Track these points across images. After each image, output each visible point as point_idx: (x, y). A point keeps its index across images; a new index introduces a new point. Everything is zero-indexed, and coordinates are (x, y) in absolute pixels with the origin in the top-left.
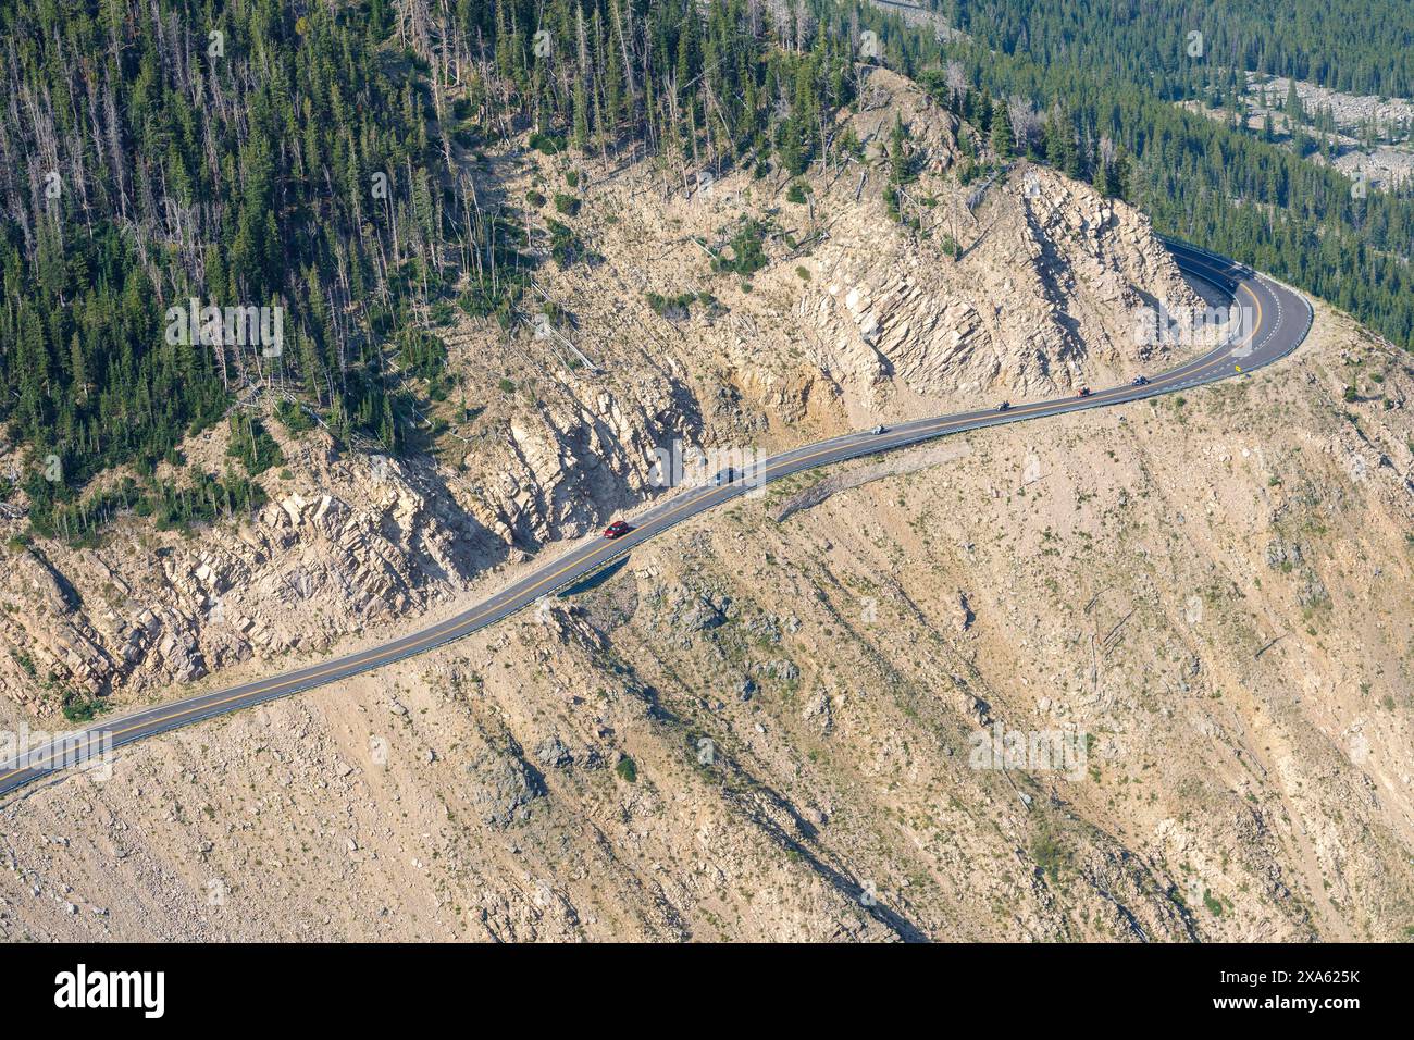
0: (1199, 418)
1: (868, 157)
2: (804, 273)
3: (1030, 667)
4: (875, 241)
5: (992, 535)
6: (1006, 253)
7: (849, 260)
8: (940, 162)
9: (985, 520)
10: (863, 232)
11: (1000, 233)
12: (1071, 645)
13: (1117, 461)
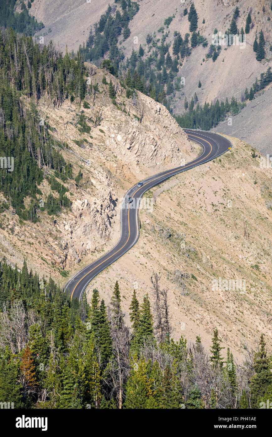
0: (227, 165)
1: (101, 91)
2: (102, 131)
3: (230, 246)
4: (119, 118)
5: (199, 207)
6: (152, 119)
7: (113, 125)
8: (120, 91)
9: (195, 203)
10: (113, 116)
11: (147, 112)
12: (237, 238)
13: (216, 180)
